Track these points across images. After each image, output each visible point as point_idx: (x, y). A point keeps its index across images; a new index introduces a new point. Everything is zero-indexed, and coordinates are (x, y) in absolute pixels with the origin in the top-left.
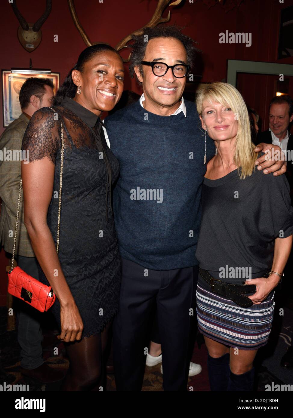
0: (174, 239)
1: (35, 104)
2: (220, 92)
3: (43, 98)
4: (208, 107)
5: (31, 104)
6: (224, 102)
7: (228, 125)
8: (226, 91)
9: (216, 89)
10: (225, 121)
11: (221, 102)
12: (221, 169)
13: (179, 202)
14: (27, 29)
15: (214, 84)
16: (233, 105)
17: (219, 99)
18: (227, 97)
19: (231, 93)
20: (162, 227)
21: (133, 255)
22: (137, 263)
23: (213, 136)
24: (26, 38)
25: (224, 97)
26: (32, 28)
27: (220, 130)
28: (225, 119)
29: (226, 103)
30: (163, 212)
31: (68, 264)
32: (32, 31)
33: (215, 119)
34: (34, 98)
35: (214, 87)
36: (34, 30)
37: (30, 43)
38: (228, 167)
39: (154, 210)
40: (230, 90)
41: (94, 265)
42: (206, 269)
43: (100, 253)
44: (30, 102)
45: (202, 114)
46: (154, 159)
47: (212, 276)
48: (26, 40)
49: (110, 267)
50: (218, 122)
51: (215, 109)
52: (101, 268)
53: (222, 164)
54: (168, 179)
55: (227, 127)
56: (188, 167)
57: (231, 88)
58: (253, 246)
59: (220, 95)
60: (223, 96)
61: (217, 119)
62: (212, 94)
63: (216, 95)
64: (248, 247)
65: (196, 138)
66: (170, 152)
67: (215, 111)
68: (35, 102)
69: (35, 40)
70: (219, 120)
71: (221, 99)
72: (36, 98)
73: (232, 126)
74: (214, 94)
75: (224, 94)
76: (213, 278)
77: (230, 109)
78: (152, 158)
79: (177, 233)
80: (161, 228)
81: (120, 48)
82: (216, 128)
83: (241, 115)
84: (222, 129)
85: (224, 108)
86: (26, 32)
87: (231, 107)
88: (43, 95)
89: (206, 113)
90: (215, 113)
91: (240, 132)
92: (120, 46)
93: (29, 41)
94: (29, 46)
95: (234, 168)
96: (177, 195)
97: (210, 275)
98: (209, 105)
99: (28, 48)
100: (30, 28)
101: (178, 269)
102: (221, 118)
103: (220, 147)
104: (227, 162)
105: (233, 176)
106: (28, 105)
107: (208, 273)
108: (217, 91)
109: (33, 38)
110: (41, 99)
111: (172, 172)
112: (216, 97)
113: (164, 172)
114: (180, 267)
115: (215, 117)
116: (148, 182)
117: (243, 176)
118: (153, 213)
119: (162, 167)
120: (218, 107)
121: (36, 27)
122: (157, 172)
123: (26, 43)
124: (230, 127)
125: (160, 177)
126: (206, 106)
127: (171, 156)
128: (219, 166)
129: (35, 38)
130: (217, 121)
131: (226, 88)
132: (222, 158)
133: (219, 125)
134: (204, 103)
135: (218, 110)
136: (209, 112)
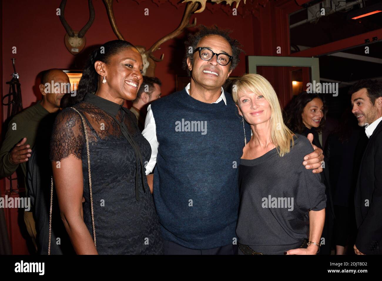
0: (215, 218)
1: (145, 99)
2: (253, 83)
3: (151, 95)
4: (243, 96)
5: (141, 100)
6: (257, 91)
7: (263, 110)
8: (258, 82)
9: (248, 80)
10: (259, 107)
11: (254, 90)
12: (259, 149)
13: (220, 182)
14: (73, 36)
15: (246, 76)
16: (264, 93)
17: (252, 88)
18: (258, 87)
19: (261, 83)
20: (204, 206)
21: (175, 235)
22: (178, 244)
23: (250, 121)
24: (72, 43)
25: (257, 87)
26: (77, 35)
27: (256, 115)
28: (259, 106)
29: (258, 92)
30: (204, 192)
31: (109, 248)
32: (77, 37)
33: (251, 106)
34: (145, 95)
35: (247, 79)
36: (79, 36)
37: (75, 48)
38: (266, 146)
39: (196, 190)
40: (260, 80)
41: (136, 247)
42: (247, 244)
43: (141, 234)
44: (140, 98)
45: (237, 103)
46: (198, 141)
47: (253, 250)
48: (72, 45)
49: (152, 249)
50: (254, 109)
51: (250, 98)
52: (143, 250)
53: (259, 145)
54: (210, 160)
55: (261, 112)
56: (228, 150)
57: (260, 78)
58: (293, 220)
59: (253, 85)
60: (255, 86)
61: (252, 106)
62: (246, 85)
63: (249, 85)
64: (288, 221)
65: (235, 124)
66: (212, 136)
67: (250, 100)
68: (145, 98)
69: (80, 45)
70: (255, 107)
71: (254, 89)
72: (146, 95)
73: (266, 111)
74: (248, 85)
75: (255, 84)
76: (255, 252)
77: (262, 96)
78: (195, 141)
79: (217, 212)
80: (202, 207)
81: (154, 50)
82: (252, 114)
83: (272, 100)
84: (258, 114)
85: (257, 96)
86: (72, 38)
87: (263, 95)
88: (152, 92)
89: (241, 102)
90: (250, 101)
91: (273, 115)
92: (154, 49)
93: (74, 46)
94: (75, 50)
95: (272, 147)
96: (218, 175)
97: (251, 249)
98: (244, 95)
99: (74, 52)
100: (75, 35)
101: (218, 247)
102: (256, 105)
103: (257, 130)
104: (265, 143)
105: (272, 155)
106: (138, 100)
107: (249, 247)
108: (250, 83)
109: (78, 44)
110: (150, 96)
111: (214, 154)
112: (249, 87)
113: (206, 154)
114: (220, 246)
115: (250, 105)
116: (191, 163)
117: (282, 154)
118: (195, 193)
119: (205, 149)
120: (252, 95)
121: (81, 34)
122: (199, 154)
123: (72, 47)
124: (264, 112)
125: (202, 158)
126: (241, 96)
127: (213, 140)
128: (256, 146)
129: (79, 43)
130: (252, 108)
131: (257, 78)
132: (259, 139)
133: (255, 111)
134: (239, 93)
135: (253, 98)
136: (244, 100)
